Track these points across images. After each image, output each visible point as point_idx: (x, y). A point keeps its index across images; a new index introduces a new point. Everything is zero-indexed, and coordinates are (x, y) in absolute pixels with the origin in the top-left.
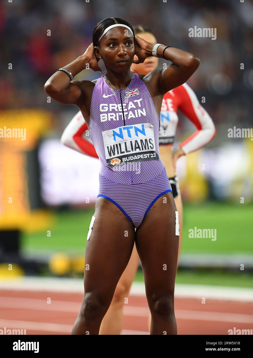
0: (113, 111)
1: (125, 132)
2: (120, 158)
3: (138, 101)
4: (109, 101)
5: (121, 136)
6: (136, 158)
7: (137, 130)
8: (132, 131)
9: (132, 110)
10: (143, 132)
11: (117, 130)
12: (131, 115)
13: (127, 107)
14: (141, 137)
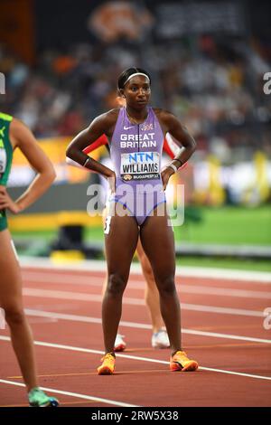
0: (131, 140)
1: (138, 157)
2: (132, 175)
3: (152, 134)
4: (128, 132)
5: (135, 159)
6: (143, 177)
7: (147, 156)
8: (144, 157)
9: (146, 141)
10: (151, 158)
11: (133, 155)
12: (145, 145)
13: (142, 137)
14: (150, 162)
